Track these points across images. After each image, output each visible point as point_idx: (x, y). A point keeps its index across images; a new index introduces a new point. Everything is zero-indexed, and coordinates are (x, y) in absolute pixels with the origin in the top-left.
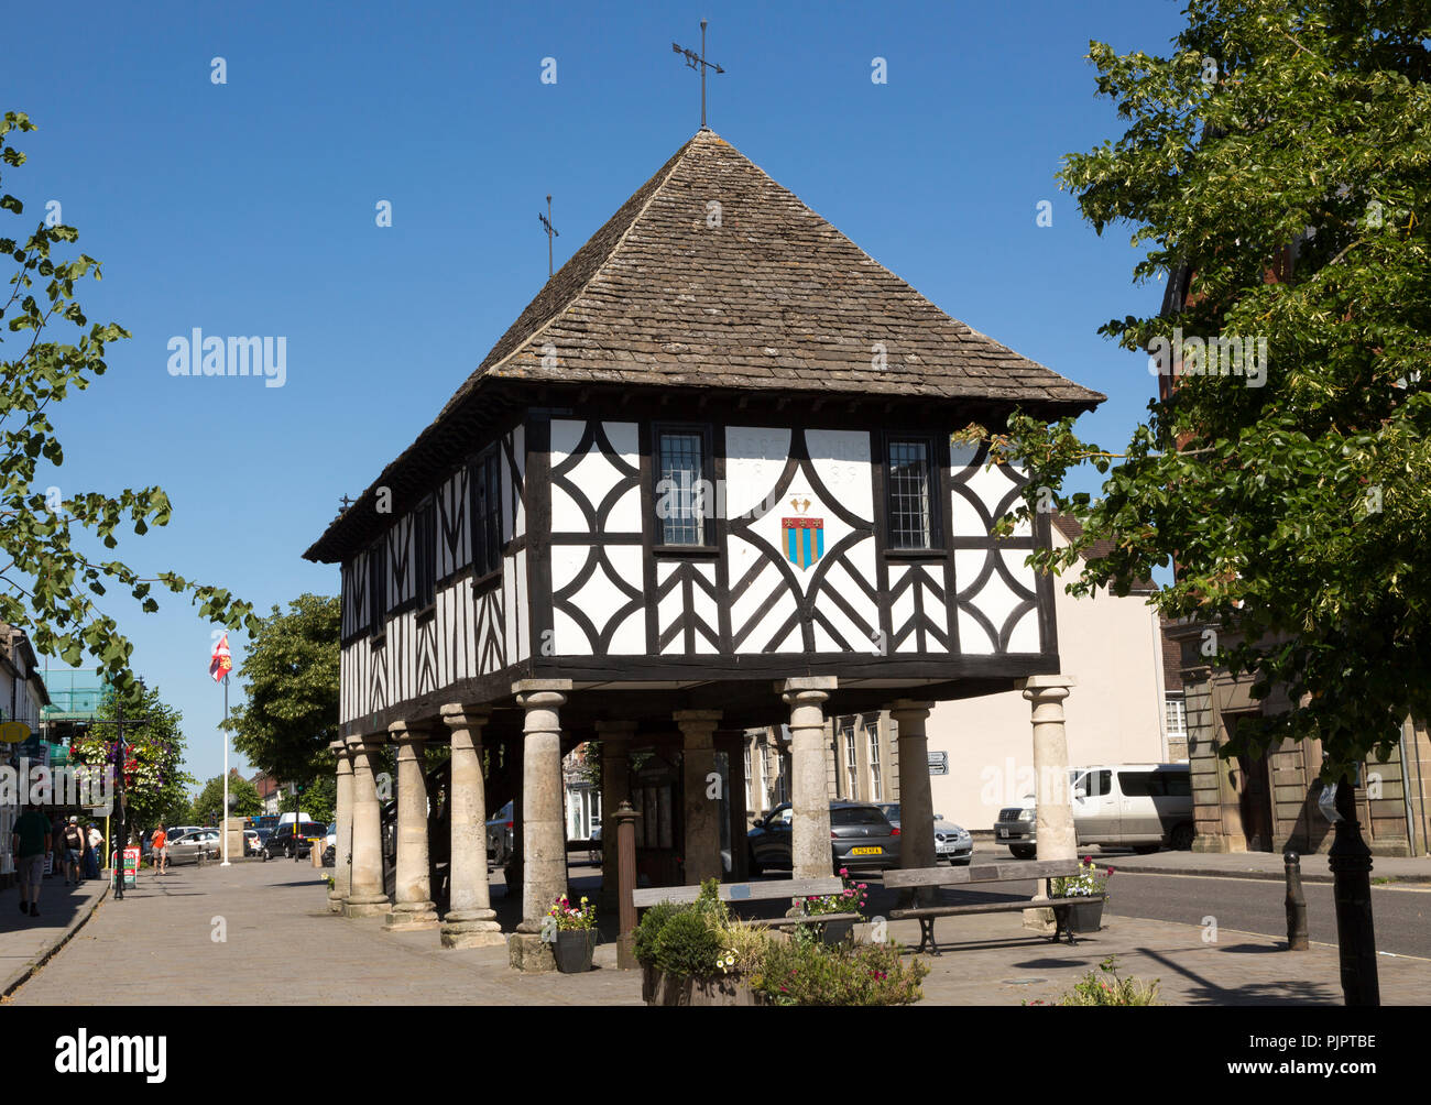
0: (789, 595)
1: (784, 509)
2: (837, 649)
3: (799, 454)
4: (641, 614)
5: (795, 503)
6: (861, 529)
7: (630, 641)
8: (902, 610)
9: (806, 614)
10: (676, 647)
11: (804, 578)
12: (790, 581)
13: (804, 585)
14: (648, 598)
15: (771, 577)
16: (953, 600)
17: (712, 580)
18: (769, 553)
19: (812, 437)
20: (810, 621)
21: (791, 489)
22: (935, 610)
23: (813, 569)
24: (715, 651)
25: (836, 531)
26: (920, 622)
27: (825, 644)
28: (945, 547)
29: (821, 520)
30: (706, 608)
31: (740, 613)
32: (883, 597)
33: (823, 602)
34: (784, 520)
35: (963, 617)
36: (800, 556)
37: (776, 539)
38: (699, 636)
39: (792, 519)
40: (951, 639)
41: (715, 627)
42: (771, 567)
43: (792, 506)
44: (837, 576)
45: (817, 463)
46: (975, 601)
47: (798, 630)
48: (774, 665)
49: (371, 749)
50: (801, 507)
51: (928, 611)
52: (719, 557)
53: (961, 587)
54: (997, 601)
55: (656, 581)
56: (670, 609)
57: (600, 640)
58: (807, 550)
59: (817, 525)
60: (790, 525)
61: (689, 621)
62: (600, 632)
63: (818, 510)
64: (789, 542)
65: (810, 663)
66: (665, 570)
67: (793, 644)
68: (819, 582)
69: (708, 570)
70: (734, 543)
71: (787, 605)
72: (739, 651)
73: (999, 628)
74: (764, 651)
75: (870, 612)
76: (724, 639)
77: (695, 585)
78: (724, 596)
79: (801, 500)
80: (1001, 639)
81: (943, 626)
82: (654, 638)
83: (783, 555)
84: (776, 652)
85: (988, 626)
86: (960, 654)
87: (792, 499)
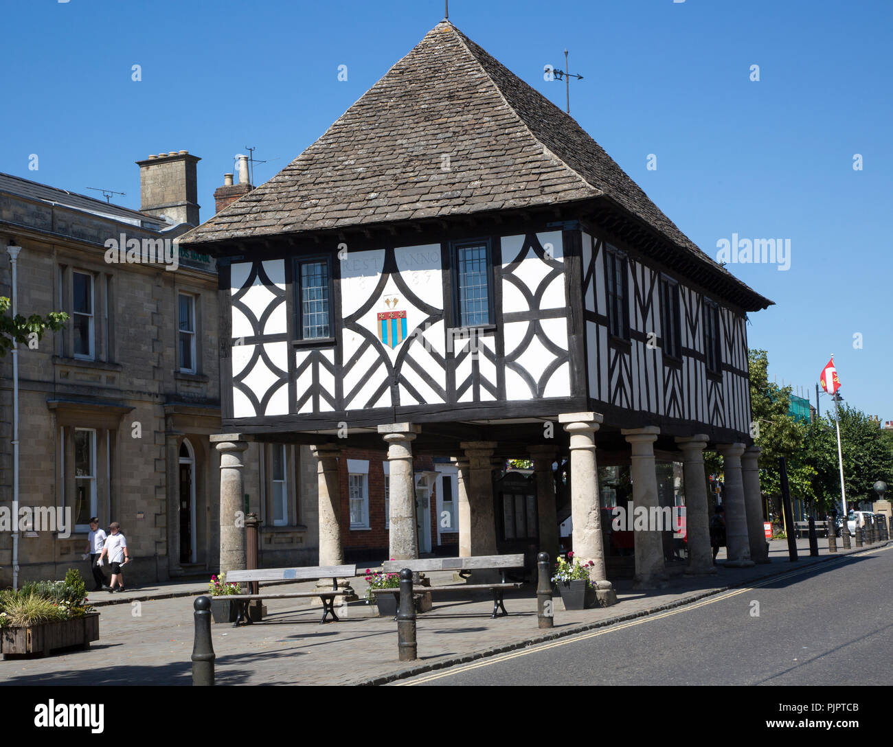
0: (383, 366)
1: (380, 307)
2: (416, 403)
3: (391, 268)
4: (285, 387)
5: (387, 302)
6: (434, 316)
7: (278, 406)
8: (463, 372)
9: (395, 379)
10: (307, 408)
11: (393, 355)
12: (384, 357)
13: (393, 360)
14: (290, 377)
15: (372, 354)
16: (501, 359)
17: (332, 360)
18: (370, 339)
19: (400, 253)
20: (397, 384)
21: (384, 293)
22: (488, 370)
23: (399, 348)
24: (332, 409)
25: (416, 317)
26: (476, 379)
27: (407, 400)
28: (496, 322)
29: (405, 312)
30: (327, 380)
31: (349, 383)
32: (450, 362)
33: (406, 371)
34: (379, 314)
35: (509, 373)
36: (390, 339)
37: (374, 329)
38: (322, 401)
39: (383, 314)
40: (500, 390)
41: (332, 393)
42: (371, 348)
44: (416, 351)
45: (406, 275)
46: (519, 361)
47: (388, 391)
48: (371, 415)
50: (392, 304)
52: (337, 344)
53: (509, 349)
54: (536, 359)
55: (296, 365)
56: (304, 382)
57: (260, 406)
58: (394, 336)
59: (403, 316)
60: (383, 317)
61: (316, 390)
62: (260, 401)
63: (404, 305)
64: (383, 330)
65: (395, 413)
66: (301, 356)
67: (385, 401)
68: (403, 355)
69: (329, 354)
70: (347, 333)
71: (382, 373)
72: (348, 408)
73: (537, 379)
74: (364, 407)
75: (439, 375)
76: (339, 401)
77: (320, 365)
78: (339, 371)
79: (391, 298)
80: (539, 388)
81: (493, 381)
82: (294, 403)
83: (378, 337)
84: (374, 407)
85: (528, 378)
86: (506, 401)
87: (386, 299)
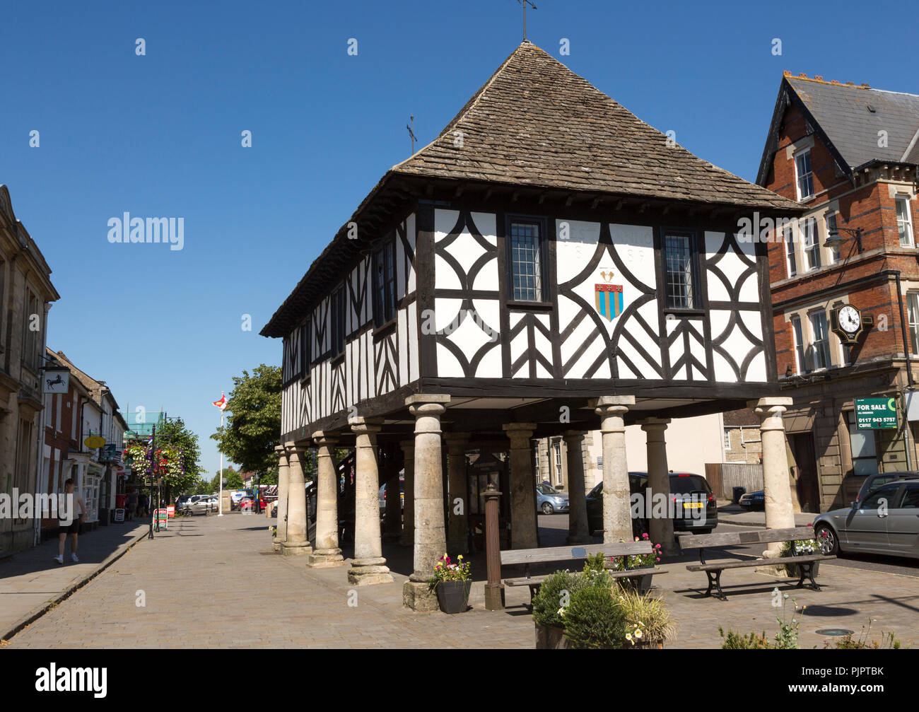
0: (600, 337)
1: (595, 278)
2: (634, 377)
3: (606, 240)
4: (498, 350)
5: (603, 274)
6: (648, 294)
7: (491, 368)
8: (676, 351)
9: (612, 352)
10: (523, 373)
11: (611, 327)
12: (601, 329)
13: (611, 331)
14: (506, 337)
15: (588, 325)
16: (711, 345)
17: (548, 326)
18: (586, 309)
19: (614, 229)
20: (615, 356)
21: (600, 265)
22: (698, 351)
23: (616, 320)
24: (550, 377)
25: (631, 294)
26: (688, 359)
27: (625, 373)
28: (703, 308)
29: (622, 286)
30: (544, 346)
31: (567, 350)
32: (664, 341)
33: (623, 343)
34: (596, 285)
35: (716, 356)
36: (608, 311)
37: (591, 299)
38: (539, 367)
39: (602, 285)
40: (709, 371)
41: (550, 360)
42: (588, 318)
43: (601, 277)
44: (632, 325)
45: (619, 248)
46: (724, 346)
47: (607, 363)
48: (590, 388)
49: (300, 450)
50: (608, 277)
51: (693, 352)
52: (552, 310)
53: (715, 335)
54: (738, 346)
55: (509, 326)
56: (519, 346)
57: (470, 367)
58: (612, 308)
59: (618, 290)
60: (600, 289)
61: (532, 355)
62: (469, 361)
63: (619, 279)
64: (600, 301)
65: (615, 386)
66: (515, 318)
67: (604, 373)
68: (620, 330)
69: (544, 319)
70: (562, 300)
71: (599, 345)
72: (567, 376)
73: (740, 365)
74: (584, 377)
75: (655, 351)
76: (557, 368)
77: (536, 330)
78: (556, 338)
79: (607, 272)
80: (741, 372)
81: (703, 361)
82: (508, 367)
83: (596, 310)
84: (592, 378)
85: (732, 363)
86: (715, 382)
87: (602, 271)
